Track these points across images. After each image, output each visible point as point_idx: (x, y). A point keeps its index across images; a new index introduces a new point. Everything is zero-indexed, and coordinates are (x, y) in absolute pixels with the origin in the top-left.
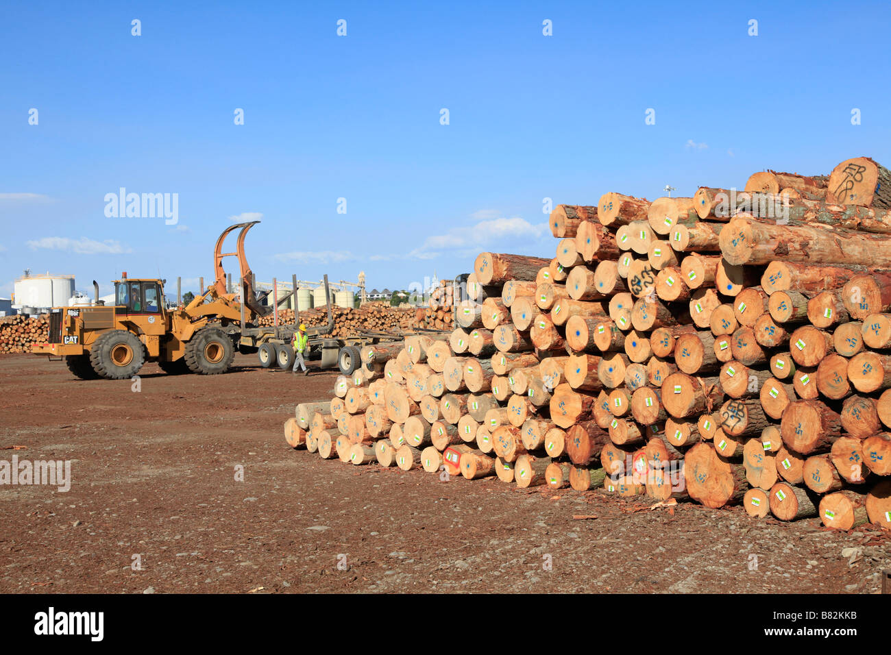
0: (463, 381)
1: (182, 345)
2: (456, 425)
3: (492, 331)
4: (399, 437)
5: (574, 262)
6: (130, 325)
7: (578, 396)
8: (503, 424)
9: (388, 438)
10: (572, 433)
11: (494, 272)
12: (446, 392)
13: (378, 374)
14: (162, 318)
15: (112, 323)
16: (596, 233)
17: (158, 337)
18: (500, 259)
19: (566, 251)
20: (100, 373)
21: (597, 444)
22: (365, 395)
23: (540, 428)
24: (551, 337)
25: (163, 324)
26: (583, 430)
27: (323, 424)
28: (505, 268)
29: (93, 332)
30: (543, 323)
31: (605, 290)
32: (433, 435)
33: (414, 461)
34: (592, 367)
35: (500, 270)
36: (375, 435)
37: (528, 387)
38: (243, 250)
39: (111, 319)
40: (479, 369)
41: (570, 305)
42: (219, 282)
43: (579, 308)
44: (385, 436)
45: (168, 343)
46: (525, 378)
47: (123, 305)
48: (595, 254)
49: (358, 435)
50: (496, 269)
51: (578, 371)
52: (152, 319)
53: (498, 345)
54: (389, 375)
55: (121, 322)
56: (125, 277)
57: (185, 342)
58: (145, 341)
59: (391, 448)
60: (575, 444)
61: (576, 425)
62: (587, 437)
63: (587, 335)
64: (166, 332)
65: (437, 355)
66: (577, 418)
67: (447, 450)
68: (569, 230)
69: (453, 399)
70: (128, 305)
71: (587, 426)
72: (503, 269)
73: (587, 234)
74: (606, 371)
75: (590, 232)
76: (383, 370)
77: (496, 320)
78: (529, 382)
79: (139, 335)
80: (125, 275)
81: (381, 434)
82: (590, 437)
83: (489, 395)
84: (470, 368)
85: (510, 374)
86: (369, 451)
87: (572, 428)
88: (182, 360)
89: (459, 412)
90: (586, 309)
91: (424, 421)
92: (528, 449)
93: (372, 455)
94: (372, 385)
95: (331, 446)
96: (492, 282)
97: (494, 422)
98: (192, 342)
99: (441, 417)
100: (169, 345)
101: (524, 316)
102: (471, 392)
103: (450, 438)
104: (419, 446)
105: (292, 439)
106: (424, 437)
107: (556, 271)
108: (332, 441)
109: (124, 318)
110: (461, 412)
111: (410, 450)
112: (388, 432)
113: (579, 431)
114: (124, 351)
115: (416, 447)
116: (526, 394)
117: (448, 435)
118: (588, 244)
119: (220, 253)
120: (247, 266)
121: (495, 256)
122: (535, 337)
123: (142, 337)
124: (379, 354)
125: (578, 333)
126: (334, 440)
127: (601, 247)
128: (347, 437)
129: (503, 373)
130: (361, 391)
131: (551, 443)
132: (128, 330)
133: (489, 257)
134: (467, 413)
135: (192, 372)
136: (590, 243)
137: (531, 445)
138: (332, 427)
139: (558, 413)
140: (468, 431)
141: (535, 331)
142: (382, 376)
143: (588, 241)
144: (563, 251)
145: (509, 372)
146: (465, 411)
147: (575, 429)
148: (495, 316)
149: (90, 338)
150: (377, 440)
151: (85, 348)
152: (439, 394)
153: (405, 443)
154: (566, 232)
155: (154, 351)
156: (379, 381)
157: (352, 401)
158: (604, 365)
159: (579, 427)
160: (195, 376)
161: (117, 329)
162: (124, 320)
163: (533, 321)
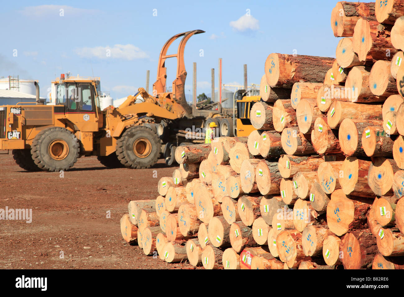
0: (255, 183)
1: (114, 141)
2: (251, 227)
3: (281, 133)
4: (205, 238)
5: (351, 62)
6: (67, 122)
7: (351, 203)
8: (287, 229)
9: (197, 237)
10: (345, 241)
11: (281, 73)
12: (242, 194)
13: (193, 174)
14: (96, 117)
15: (51, 120)
16: (370, 30)
17: (91, 134)
18: (288, 60)
19: (344, 51)
20: (39, 166)
21: (368, 254)
22: (182, 194)
23: (317, 234)
24: (327, 141)
25: (96, 122)
26: (355, 238)
27: (147, 222)
28: (293, 69)
29: (34, 129)
30: (321, 126)
31: (379, 92)
32: (232, 237)
33: (216, 262)
34: (363, 173)
35: (287, 71)
36: (185, 234)
37: (309, 191)
38: (183, 52)
39: (50, 116)
40: (267, 171)
41: (343, 108)
42: (159, 81)
43: (353, 111)
44: (194, 235)
45: (101, 139)
46: (307, 182)
47: (61, 104)
48: (369, 54)
49: (172, 233)
50: (283, 70)
51: (350, 177)
52: (87, 117)
53: (285, 149)
54: (202, 175)
55: (59, 120)
56: (64, 79)
57: (117, 138)
58: (80, 138)
59: (198, 248)
60: (348, 253)
61: (349, 233)
62: (358, 246)
63: (357, 139)
64: (99, 129)
65: (237, 157)
66: (350, 226)
67: (243, 253)
68: (348, 29)
69: (247, 201)
70: (66, 104)
71: (360, 235)
72: (291, 70)
73: (362, 32)
74: (375, 177)
75: (365, 31)
76: (197, 170)
77: (283, 123)
78: (310, 187)
79: (75, 132)
80: (63, 77)
81: (191, 233)
82: (361, 246)
83: (278, 198)
84: (261, 170)
85: (294, 178)
86: (181, 249)
87: (345, 236)
88: (114, 155)
89: (253, 214)
90: (362, 112)
91: (224, 223)
92: (307, 255)
93: (184, 254)
94: (189, 184)
95: (151, 243)
96: (279, 83)
97: (280, 227)
98: (122, 138)
99: (238, 219)
100: (101, 141)
101: (306, 119)
102: (262, 196)
103: (245, 240)
104: (220, 247)
105: (126, 234)
106: (224, 238)
107: (338, 72)
108: (153, 238)
109: (62, 116)
110: (254, 214)
111: (212, 251)
112: (197, 232)
113: (352, 239)
114: (61, 146)
115: (218, 248)
116: (307, 199)
117: (243, 237)
118: (363, 43)
119: (165, 55)
120: (184, 67)
121: (282, 57)
122: (315, 140)
123: (77, 134)
124: (191, 155)
125: (349, 137)
126: (154, 237)
127: (375, 46)
128: (165, 235)
129: (288, 177)
130: (179, 190)
131: (328, 251)
132: (66, 127)
133: (276, 58)
134: (260, 216)
135: (123, 166)
136: (365, 42)
137: (309, 251)
138: (155, 225)
139: (333, 219)
140: (260, 234)
141: (315, 134)
142: (197, 176)
143: (363, 40)
144: (342, 51)
145: (293, 175)
146: (258, 214)
147: (348, 237)
148: (282, 119)
149: (32, 134)
150: (187, 239)
151: (27, 143)
152: (236, 197)
153: (209, 244)
154: (345, 31)
155: (88, 146)
156: (195, 180)
157: (170, 200)
158: (375, 171)
159: (352, 235)
160: (126, 170)
161: (56, 126)
162: (61, 118)
163: (313, 124)
